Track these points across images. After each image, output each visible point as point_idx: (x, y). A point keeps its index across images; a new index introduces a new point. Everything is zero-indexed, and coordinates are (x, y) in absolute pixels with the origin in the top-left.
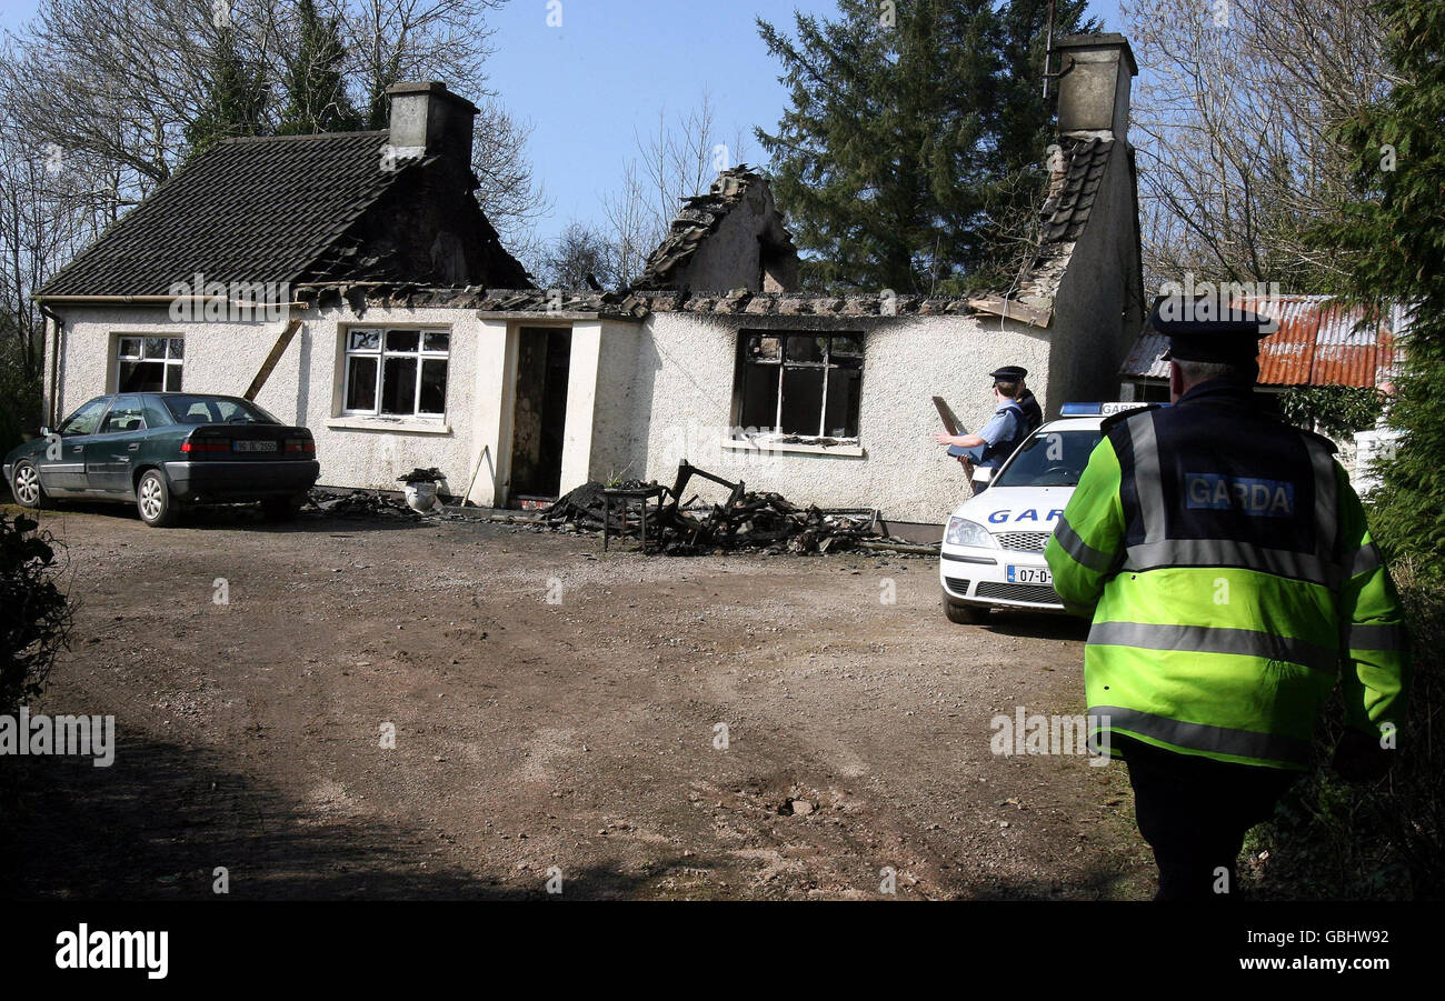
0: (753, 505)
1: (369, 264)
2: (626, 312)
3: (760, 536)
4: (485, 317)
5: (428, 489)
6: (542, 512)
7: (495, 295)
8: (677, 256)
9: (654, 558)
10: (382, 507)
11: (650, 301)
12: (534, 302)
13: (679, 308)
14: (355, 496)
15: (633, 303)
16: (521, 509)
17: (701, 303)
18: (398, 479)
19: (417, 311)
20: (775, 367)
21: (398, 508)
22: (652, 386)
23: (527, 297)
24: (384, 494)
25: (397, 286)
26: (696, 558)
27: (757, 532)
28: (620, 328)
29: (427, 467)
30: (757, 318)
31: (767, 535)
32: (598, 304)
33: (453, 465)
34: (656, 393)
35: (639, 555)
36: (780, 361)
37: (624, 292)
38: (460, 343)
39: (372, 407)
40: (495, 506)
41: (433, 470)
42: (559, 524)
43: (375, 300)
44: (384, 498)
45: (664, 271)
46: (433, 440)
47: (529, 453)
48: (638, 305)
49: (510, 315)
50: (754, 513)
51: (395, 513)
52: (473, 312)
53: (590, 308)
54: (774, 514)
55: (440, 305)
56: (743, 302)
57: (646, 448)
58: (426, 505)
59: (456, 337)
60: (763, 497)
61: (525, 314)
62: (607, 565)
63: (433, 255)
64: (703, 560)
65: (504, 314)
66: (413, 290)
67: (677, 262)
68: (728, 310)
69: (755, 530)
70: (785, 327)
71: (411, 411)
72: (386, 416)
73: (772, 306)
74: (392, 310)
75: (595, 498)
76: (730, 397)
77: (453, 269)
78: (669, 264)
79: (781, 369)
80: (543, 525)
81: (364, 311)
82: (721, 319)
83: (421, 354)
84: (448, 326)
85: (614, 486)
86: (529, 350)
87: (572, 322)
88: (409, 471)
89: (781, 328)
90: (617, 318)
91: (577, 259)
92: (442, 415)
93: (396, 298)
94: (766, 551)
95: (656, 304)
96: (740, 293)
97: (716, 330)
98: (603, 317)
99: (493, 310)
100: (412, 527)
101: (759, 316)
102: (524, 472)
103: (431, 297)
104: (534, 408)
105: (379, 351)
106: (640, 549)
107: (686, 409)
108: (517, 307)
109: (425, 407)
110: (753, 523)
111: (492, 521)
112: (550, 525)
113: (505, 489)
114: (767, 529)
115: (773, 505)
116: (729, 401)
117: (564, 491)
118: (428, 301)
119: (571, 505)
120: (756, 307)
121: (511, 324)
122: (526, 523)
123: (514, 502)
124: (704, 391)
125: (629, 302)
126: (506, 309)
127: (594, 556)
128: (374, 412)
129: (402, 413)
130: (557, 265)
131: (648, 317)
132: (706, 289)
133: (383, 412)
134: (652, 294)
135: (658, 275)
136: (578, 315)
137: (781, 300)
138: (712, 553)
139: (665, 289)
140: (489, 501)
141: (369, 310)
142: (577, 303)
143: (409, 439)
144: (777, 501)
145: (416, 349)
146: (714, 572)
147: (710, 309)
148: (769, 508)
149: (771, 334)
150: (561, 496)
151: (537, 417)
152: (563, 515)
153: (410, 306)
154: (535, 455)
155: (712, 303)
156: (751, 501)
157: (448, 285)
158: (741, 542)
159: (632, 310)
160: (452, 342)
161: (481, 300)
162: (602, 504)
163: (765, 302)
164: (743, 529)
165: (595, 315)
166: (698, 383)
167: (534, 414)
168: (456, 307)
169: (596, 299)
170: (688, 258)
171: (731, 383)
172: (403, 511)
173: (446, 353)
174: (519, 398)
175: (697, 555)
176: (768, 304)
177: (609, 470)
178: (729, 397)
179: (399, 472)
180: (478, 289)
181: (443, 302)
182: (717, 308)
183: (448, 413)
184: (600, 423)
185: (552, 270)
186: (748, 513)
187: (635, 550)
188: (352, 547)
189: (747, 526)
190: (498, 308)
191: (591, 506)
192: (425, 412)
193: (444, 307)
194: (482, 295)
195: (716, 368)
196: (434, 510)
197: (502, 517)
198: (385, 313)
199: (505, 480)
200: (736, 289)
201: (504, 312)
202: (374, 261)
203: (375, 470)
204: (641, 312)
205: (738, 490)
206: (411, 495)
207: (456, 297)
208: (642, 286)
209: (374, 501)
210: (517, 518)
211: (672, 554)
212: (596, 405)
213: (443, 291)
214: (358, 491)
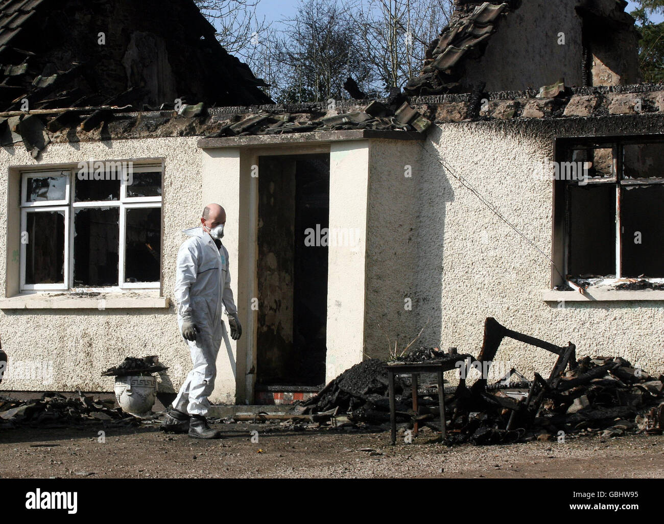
0: (587, 374)
1: (45, 85)
2: (403, 126)
3: (599, 414)
4: (210, 146)
5: (145, 384)
6: (304, 404)
7: (220, 116)
8: (465, 46)
9: (459, 448)
10: (87, 411)
11: (433, 109)
12: (274, 121)
13: (473, 116)
14: (47, 399)
15: (410, 113)
16: (273, 403)
17: (502, 107)
18: (104, 374)
19: (116, 144)
20: (611, 187)
21: (108, 412)
22: (443, 224)
23: (264, 115)
24: (88, 395)
25: (88, 112)
26: (513, 445)
27: (594, 408)
28: (394, 149)
29: (141, 355)
30: (579, 122)
31: (609, 412)
32: (362, 118)
33: (177, 350)
34: (448, 234)
35: (437, 447)
36: (614, 179)
37: (398, 100)
38: (177, 184)
39: (60, 279)
40: (237, 403)
41: (151, 359)
42: (328, 418)
43: (58, 133)
44: (89, 401)
45: (450, 68)
46: (147, 319)
47: (280, 328)
48: (416, 116)
49: (244, 141)
50: (591, 384)
51: (105, 417)
52: (193, 141)
53: (352, 125)
54: (616, 384)
55: (146, 134)
56: (560, 102)
57: (439, 310)
58: (142, 406)
59: (172, 174)
60: (601, 363)
61: (265, 138)
62: (396, 460)
63: (127, 63)
64: (522, 447)
65: (236, 141)
66: (108, 117)
67: (467, 54)
68: (539, 115)
69: (591, 407)
70: (618, 132)
71: (114, 282)
72: (79, 290)
73: (598, 105)
74: (82, 144)
75: (375, 381)
76: (550, 232)
77: (155, 82)
78: (455, 58)
79: (618, 191)
80: (308, 421)
81: (43, 149)
82: (531, 128)
83: (124, 203)
84: (159, 162)
85: (399, 359)
86: (272, 186)
87: (330, 145)
88: (117, 361)
89: (613, 134)
90: (390, 135)
91: (323, 49)
92: (157, 284)
93: (87, 129)
94: (606, 432)
95: (442, 113)
96: (555, 90)
97: (526, 142)
98: (370, 136)
99: (220, 136)
100: (133, 433)
101: (581, 119)
102: (274, 354)
103: (133, 123)
104: (282, 265)
105: (66, 202)
106: (439, 440)
107: (492, 253)
108: (253, 129)
109: (132, 276)
110: (589, 398)
111: (236, 420)
112: (316, 419)
113: (250, 379)
114: (609, 405)
115: (615, 372)
116: (550, 238)
117: (332, 373)
118: (130, 130)
119: (342, 392)
120: (577, 107)
121: (246, 154)
122: (283, 420)
123: (263, 396)
124: (514, 227)
125: (405, 113)
126: (238, 133)
127: (378, 451)
128: (63, 286)
129: (101, 284)
130: (292, 58)
131: (431, 132)
132: (509, 87)
133: (76, 285)
134: (434, 99)
135: (441, 73)
136: (335, 136)
137: (610, 96)
138: (535, 439)
139: (452, 91)
140: (229, 396)
141: (50, 148)
142: (333, 119)
143: (114, 319)
144: (621, 368)
145: (117, 196)
146: (537, 457)
147: (515, 115)
148: (610, 377)
149: (603, 142)
150: (328, 380)
151: (288, 278)
152: (333, 407)
153: (106, 138)
154: (288, 330)
155: (518, 106)
156: (585, 370)
157: (153, 106)
158: (574, 423)
159: (410, 122)
160: (166, 183)
161: (202, 123)
162: (385, 387)
163: (588, 101)
164: (576, 406)
165: (359, 133)
166: (505, 216)
167: (283, 274)
168: (168, 135)
169: (359, 111)
170: (482, 46)
171: (551, 214)
172: (114, 415)
173: (159, 198)
174: (261, 254)
175: (516, 443)
176: (593, 103)
177: (392, 343)
178: (548, 233)
179: (101, 365)
180: (197, 108)
181: (151, 130)
182: (526, 113)
183: (166, 279)
184: (374, 281)
185: (286, 68)
186: (581, 385)
187: (433, 442)
188: (63, 457)
189: (581, 403)
190: (227, 132)
191: (370, 392)
192: (132, 281)
193: (151, 136)
194: (203, 116)
195: (529, 194)
196: (153, 413)
197: (251, 414)
198: (73, 149)
199: (249, 367)
200: (549, 84)
201: (236, 138)
202: (50, 80)
203: (69, 365)
204: (422, 124)
205: (566, 354)
206: (122, 393)
207: (167, 121)
208: (418, 89)
209: (76, 404)
210: (271, 414)
211: (482, 442)
212: (368, 256)
213: (149, 114)
214: (50, 394)
